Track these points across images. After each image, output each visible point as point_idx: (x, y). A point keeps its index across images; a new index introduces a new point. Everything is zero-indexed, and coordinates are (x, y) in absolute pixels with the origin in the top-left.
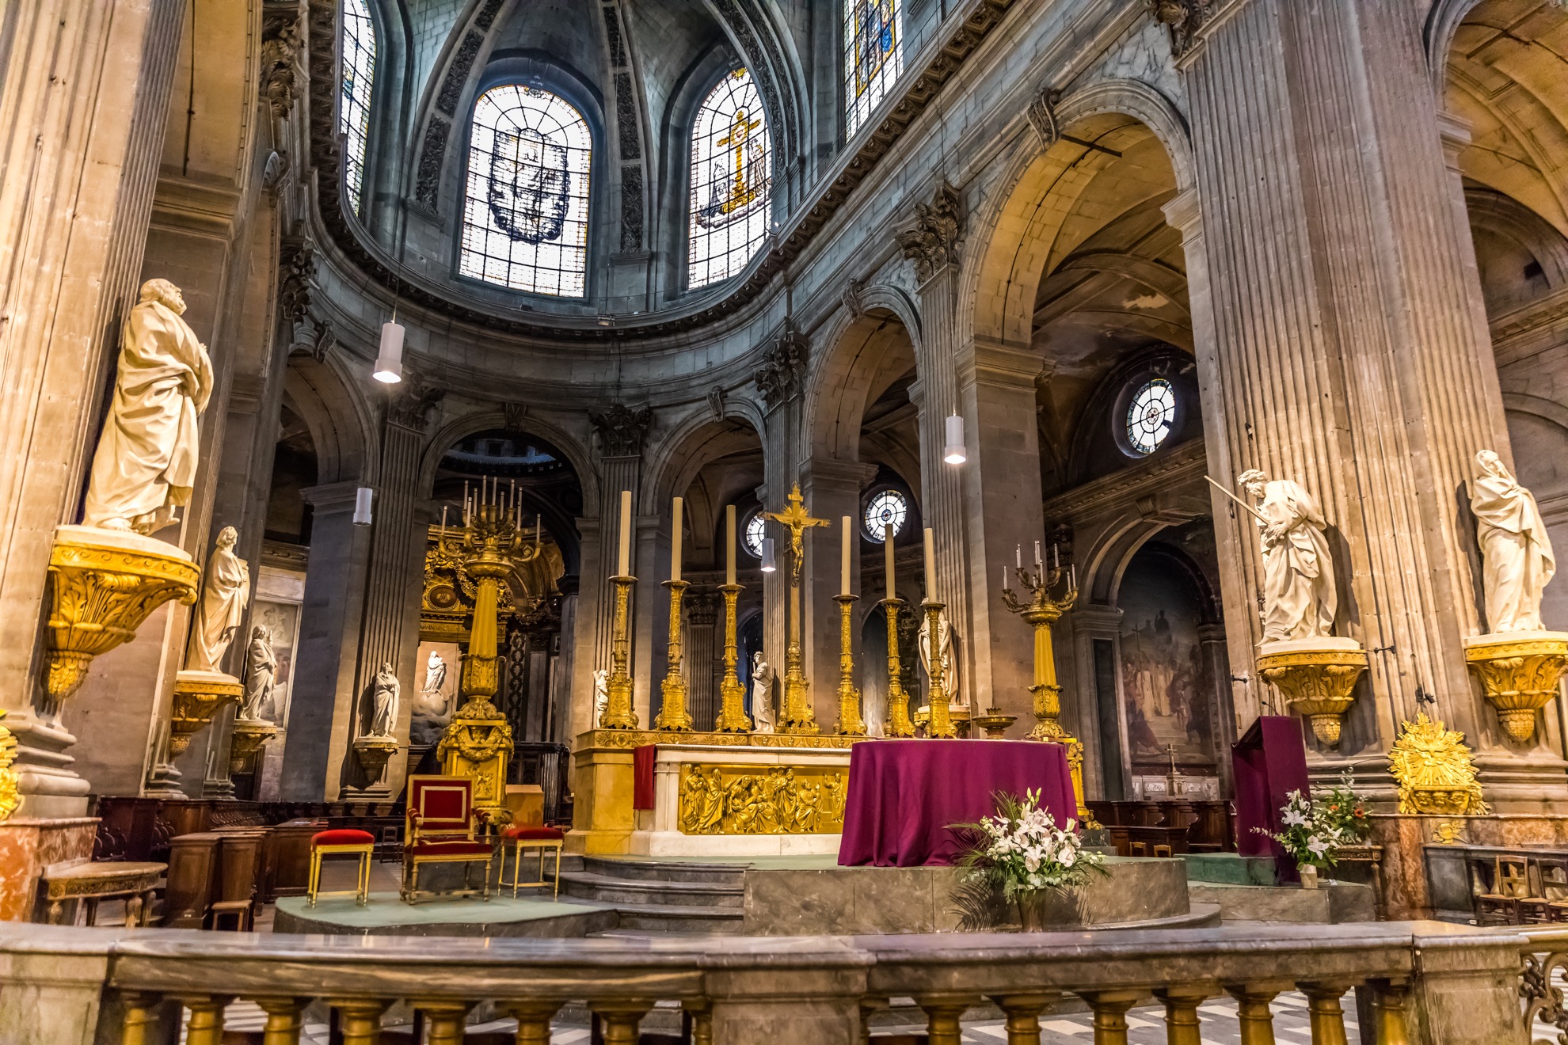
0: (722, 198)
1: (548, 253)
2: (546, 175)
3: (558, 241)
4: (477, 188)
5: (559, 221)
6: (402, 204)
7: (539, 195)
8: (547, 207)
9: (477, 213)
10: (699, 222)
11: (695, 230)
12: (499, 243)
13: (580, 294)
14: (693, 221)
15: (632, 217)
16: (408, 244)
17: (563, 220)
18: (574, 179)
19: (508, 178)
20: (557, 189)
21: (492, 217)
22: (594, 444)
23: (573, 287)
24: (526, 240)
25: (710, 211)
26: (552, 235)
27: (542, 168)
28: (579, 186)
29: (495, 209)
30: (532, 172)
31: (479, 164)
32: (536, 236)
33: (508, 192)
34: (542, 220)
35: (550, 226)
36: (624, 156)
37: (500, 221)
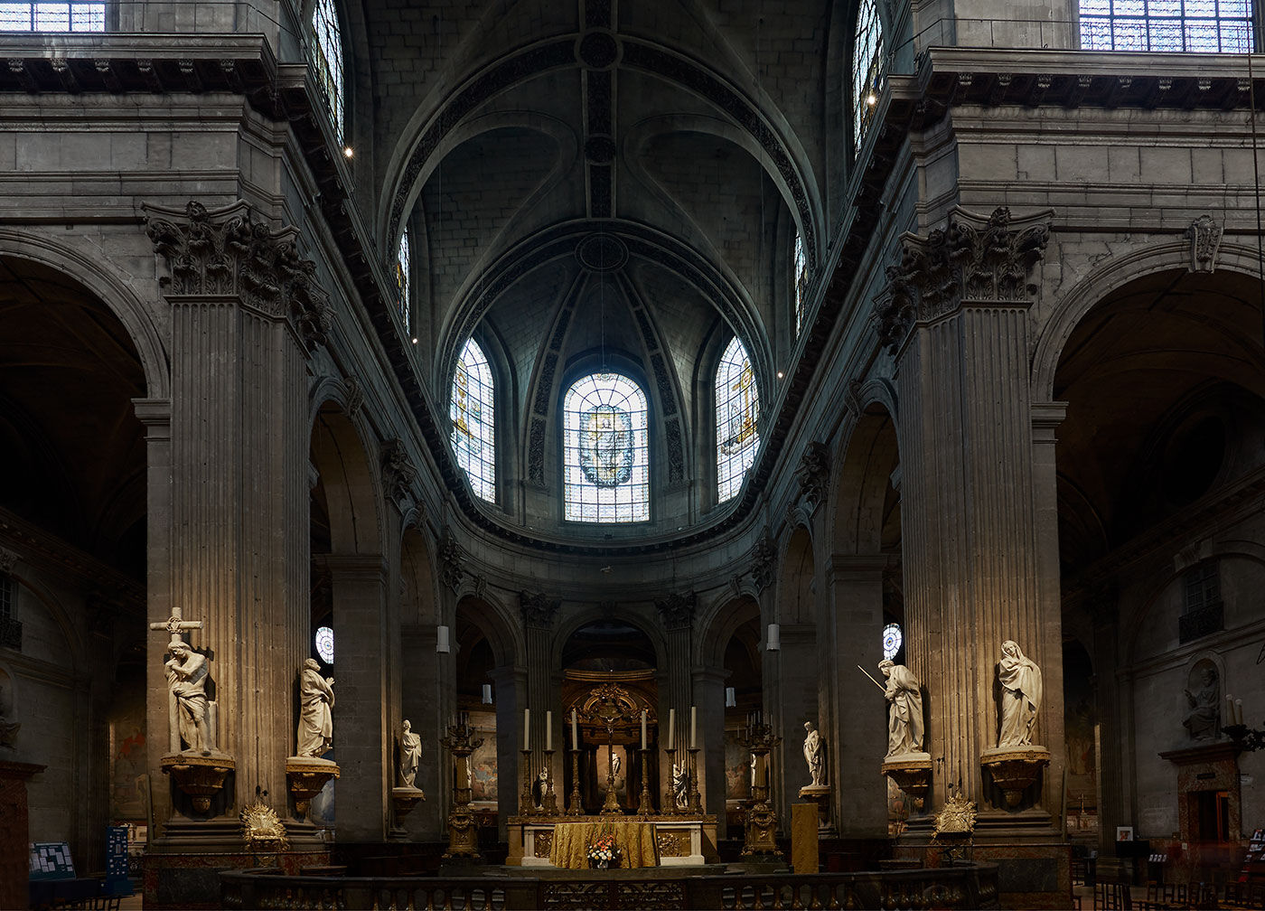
0: (737, 431)
1: (624, 493)
2: (617, 436)
3: (629, 483)
4: (571, 458)
5: (629, 468)
6: (521, 484)
7: (614, 451)
8: (620, 459)
9: (573, 475)
10: (724, 452)
11: (721, 458)
12: (590, 493)
13: (646, 518)
14: (719, 451)
15: (675, 456)
16: (527, 511)
17: (631, 467)
18: (637, 435)
19: (592, 445)
20: (626, 445)
21: (584, 475)
22: (661, 621)
23: (641, 514)
24: (608, 486)
25: (730, 442)
26: (625, 480)
27: (615, 431)
28: (641, 440)
29: (585, 469)
30: (608, 436)
31: (571, 440)
32: (615, 482)
33: (593, 455)
34: (618, 470)
35: (623, 473)
36: (666, 414)
37: (589, 477)
